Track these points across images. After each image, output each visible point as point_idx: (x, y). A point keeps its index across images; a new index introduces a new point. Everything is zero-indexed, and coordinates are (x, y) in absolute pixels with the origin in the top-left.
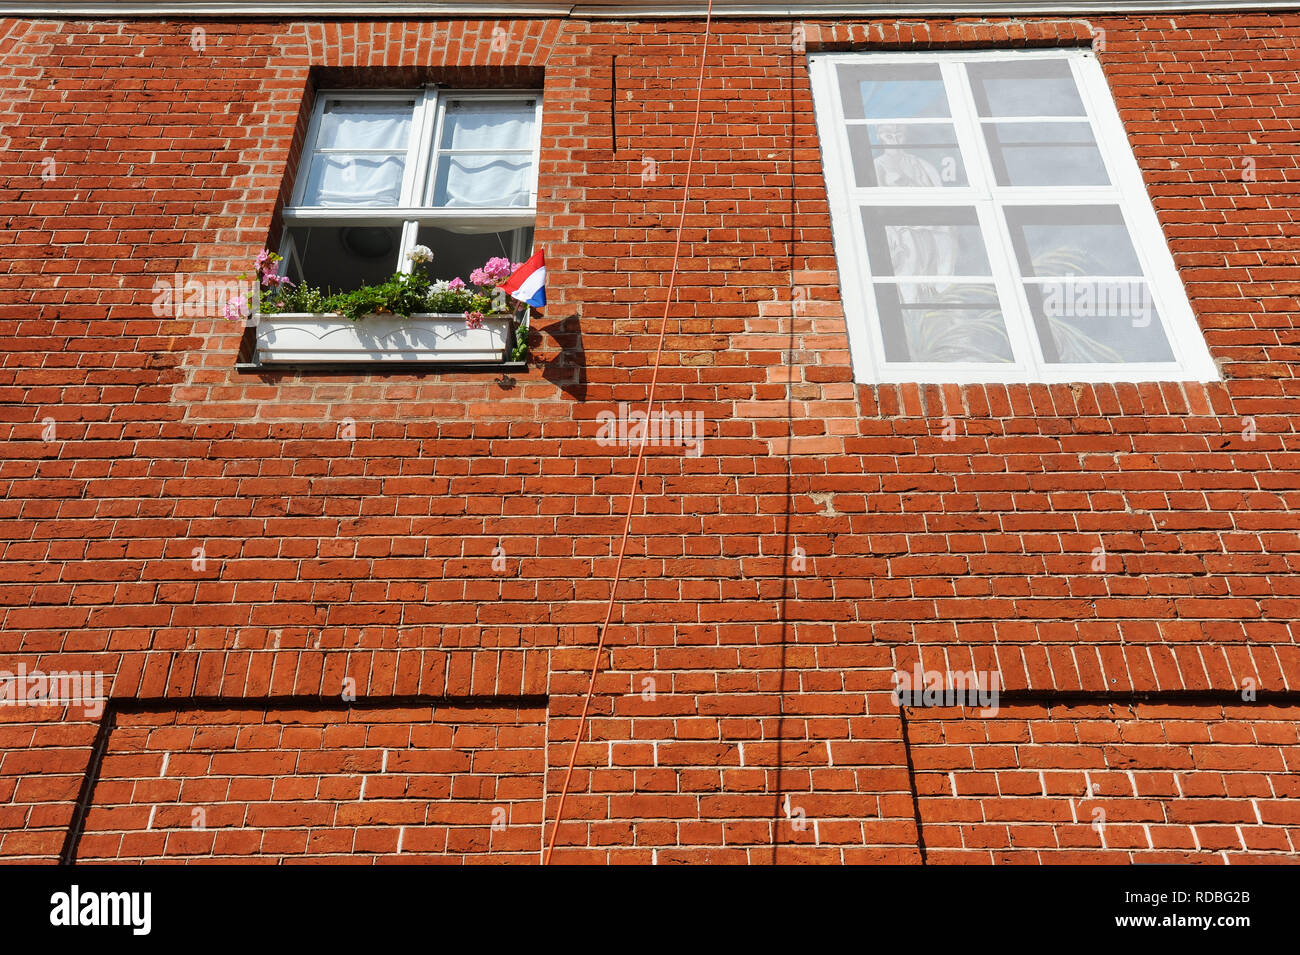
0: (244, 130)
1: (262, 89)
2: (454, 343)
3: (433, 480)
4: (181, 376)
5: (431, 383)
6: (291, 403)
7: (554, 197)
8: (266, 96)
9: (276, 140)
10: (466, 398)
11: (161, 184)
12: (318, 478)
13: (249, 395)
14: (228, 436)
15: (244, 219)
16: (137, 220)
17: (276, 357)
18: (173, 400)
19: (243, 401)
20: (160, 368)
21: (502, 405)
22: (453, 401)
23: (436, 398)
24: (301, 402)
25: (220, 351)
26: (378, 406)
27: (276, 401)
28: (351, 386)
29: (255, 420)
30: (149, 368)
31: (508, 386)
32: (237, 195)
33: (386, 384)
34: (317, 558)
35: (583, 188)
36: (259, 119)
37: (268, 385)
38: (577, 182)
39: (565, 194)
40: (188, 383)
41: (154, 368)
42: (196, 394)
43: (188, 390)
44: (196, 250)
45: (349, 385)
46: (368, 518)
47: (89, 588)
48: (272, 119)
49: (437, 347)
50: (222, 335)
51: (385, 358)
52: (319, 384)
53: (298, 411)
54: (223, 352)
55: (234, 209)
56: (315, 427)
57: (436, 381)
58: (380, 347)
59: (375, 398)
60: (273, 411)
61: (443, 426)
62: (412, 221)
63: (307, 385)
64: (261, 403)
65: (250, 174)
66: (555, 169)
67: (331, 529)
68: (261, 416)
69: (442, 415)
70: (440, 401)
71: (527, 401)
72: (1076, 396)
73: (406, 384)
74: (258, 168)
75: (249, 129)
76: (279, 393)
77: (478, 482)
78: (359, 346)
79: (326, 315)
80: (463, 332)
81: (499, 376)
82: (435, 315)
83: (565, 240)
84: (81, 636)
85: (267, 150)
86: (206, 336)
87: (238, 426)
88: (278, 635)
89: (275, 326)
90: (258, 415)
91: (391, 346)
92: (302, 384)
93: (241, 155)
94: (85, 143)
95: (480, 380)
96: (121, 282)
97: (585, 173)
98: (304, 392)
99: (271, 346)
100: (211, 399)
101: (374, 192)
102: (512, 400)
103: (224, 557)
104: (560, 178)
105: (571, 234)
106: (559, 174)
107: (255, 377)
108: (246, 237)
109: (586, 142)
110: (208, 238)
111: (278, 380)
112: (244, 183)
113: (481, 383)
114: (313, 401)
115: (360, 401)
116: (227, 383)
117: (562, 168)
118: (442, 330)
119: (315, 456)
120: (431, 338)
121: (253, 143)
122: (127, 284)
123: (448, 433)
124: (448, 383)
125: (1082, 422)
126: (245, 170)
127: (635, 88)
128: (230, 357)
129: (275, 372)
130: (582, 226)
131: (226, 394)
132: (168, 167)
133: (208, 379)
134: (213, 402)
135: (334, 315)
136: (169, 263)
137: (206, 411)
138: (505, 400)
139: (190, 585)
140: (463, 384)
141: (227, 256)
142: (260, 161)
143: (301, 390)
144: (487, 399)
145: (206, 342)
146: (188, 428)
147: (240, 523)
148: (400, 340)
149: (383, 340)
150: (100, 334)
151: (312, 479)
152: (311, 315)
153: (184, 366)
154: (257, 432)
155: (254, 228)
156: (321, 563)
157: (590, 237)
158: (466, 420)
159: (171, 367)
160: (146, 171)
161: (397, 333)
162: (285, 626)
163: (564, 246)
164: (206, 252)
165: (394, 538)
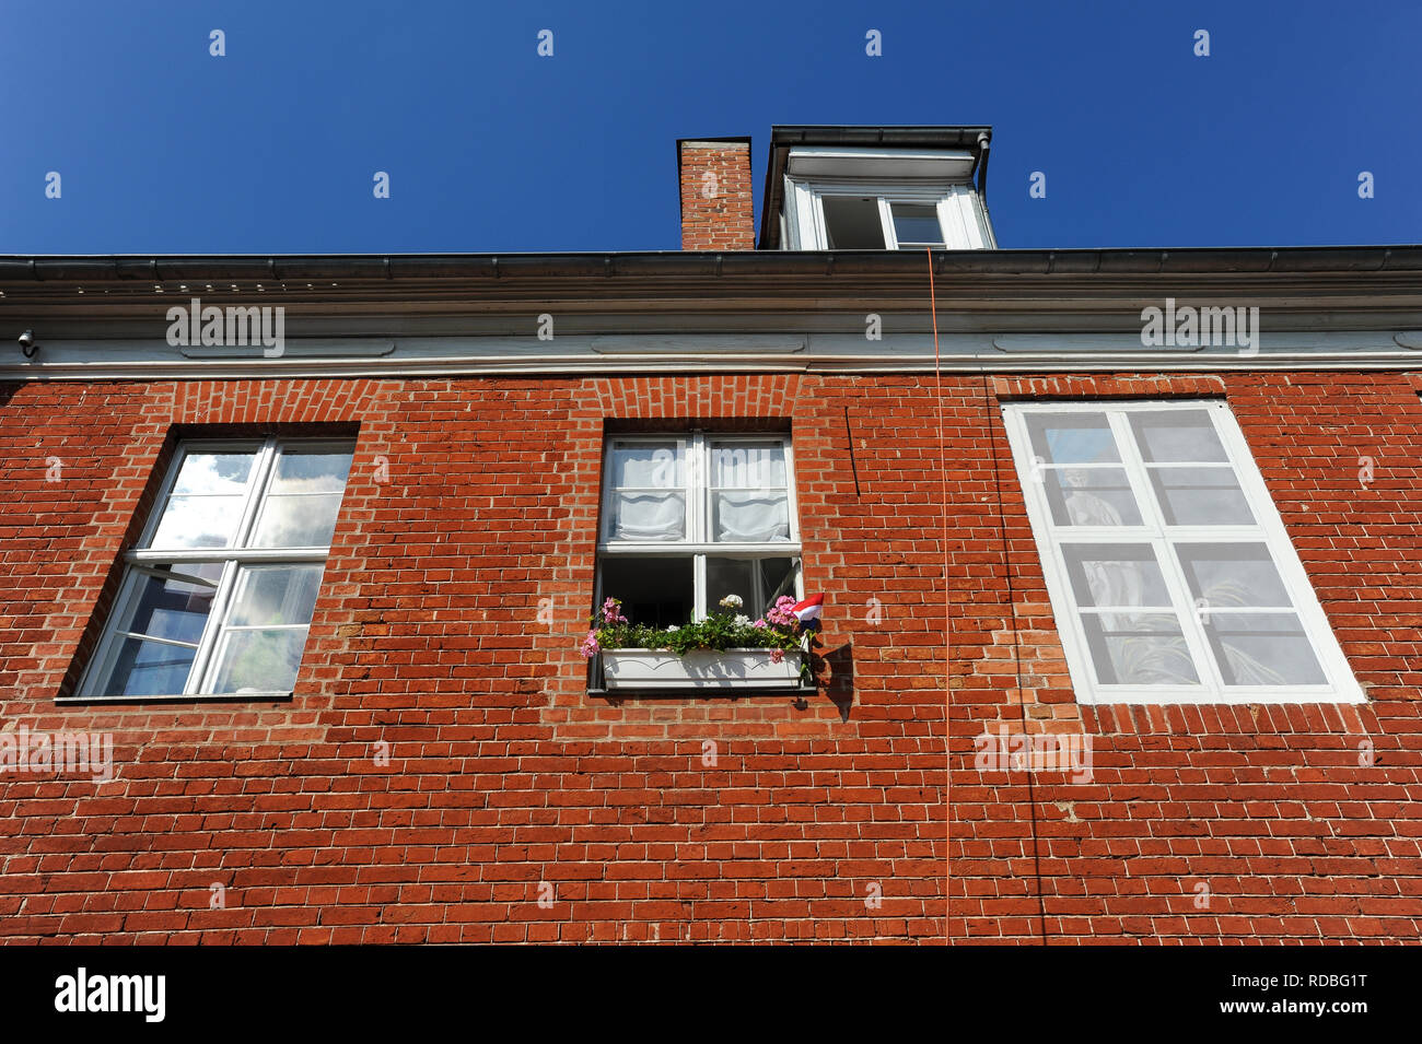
0: (560, 478)
1: (568, 440)
2: (760, 672)
3: (757, 791)
4: (544, 700)
5: (743, 706)
6: (635, 723)
7: (817, 537)
8: (572, 446)
9: (586, 485)
10: (773, 718)
11: (504, 526)
12: (667, 791)
13: (601, 718)
14: (590, 753)
15: (573, 558)
16: (489, 560)
17: (620, 684)
18: (542, 721)
19: (597, 722)
20: (527, 693)
21: (803, 725)
22: (762, 721)
23: (749, 718)
24: (643, 723)
25: (573, 678)
26: (704, 726)
27: (623, 722)
28: (680, 708)
29: (610, 739)
30: (519, 692)
31: (801, 707)
32: (563, 536)
33: (707, 706)
34: (676, 861)
35: (839, 529)
36: (569, 467)
37: (613, 707)
38: (833, 523)
39: (824, 534)
40: (552, 706)
41: (523, 693)
42: (559, 715)
43: (552, 712)
44: (539, 586)
45: (678, 707)
46: (711, 826)
47: (504, 886)
48: (581, 467)
49: (747, 676)
50: (571, 663)
51: (706, 685)
52: (654, 706)
53: (643, 731)
54: (574, 678)
55: (564, 549)
56: (657, 744)
57: (747, 703)
58: (702, 677)
59: (701, 718)
60: (620, 731)
61: (759, 743)
62: (700, 554)
63: (645, 707)
64: (612, 723)
65: (571, 517)
66: (814, 511)
67: (682, 835)
68: (614, 735)
69: (755, 735)
70: (752, 722)
71: (821, 720)
72: (1255, 716)
73: (724, 705)
74: (577, 512)
75: (563, 475)
76: (624, 715)
77: (793, 792)
78: (686, 675)
79: (659, 650)
80: (766, 663)
81: (795, 699)
82: (744, 649)
83: (831, 577)
84: (505, 928)
85: (580, 495)
86: (559, 664)
87: (597, 744)
88: (657, 929)
89: (618, 659)
90: (610, 735)
91: (711, 675)
92: (641, 707)
93: (561, 500)
94: (438, 490)
95: (781, 702)
96: (485, 615)
97: (838, 516)
98: (644, 714)
99: (616, 676)
100: (573, 719)
101: (664, 526)
102: (809, 720)
103: (603, 860)
104: (818, 520)
105: (835, 570)
106: (818, 516)
107: (602, 700)
108: (577, 574)
109: (834, 486)
110: (546, 575)
111: (621, 703)
112: (566, 525)
113: (783, 705)
114: (652, 722)
115: (689, 721)
116: (582, 706)
117: (820, 510)
118: (749, 662)
119: (661, 770)
120: (741, 669)
121: (569, 489)
122: (490, 618)
123: (764, 748)
124: (757, 706)
125: (1262, 737)
126: (566, 513)
127: (868, 437)
128: (579, 683)
129: (619, 696)
130: (842, 563)
131: (582, 716)
132: (505, 511)
133: (566, 702)
134: (573, 723)
135: (665, 650)
136: (522, 597)
137: (569, 731)
138: (803, 721)
139: (581, 884)
140: (769, 706)
141: (564, 592)
142: (577, 506)
143: (641, 711)
144: (789, 720)
145: (560, 669)
146: (558, 746)
147: (611, 830)
148: (717, 671)
149: (704, 670)
150: (475, 662)
151: (662, 791)
152: (646, 650)
153: (545, 691)
154: (613, 749)
155: (582, 567)
156: (681, 865)
157: (851, 574)
158: (775, 738)
159: (536, 692)
160: (487, 515)
161: (714, 664)
162: (662, 921)
163: (830, 581)
164: (547, 588)
165: (734, 842)
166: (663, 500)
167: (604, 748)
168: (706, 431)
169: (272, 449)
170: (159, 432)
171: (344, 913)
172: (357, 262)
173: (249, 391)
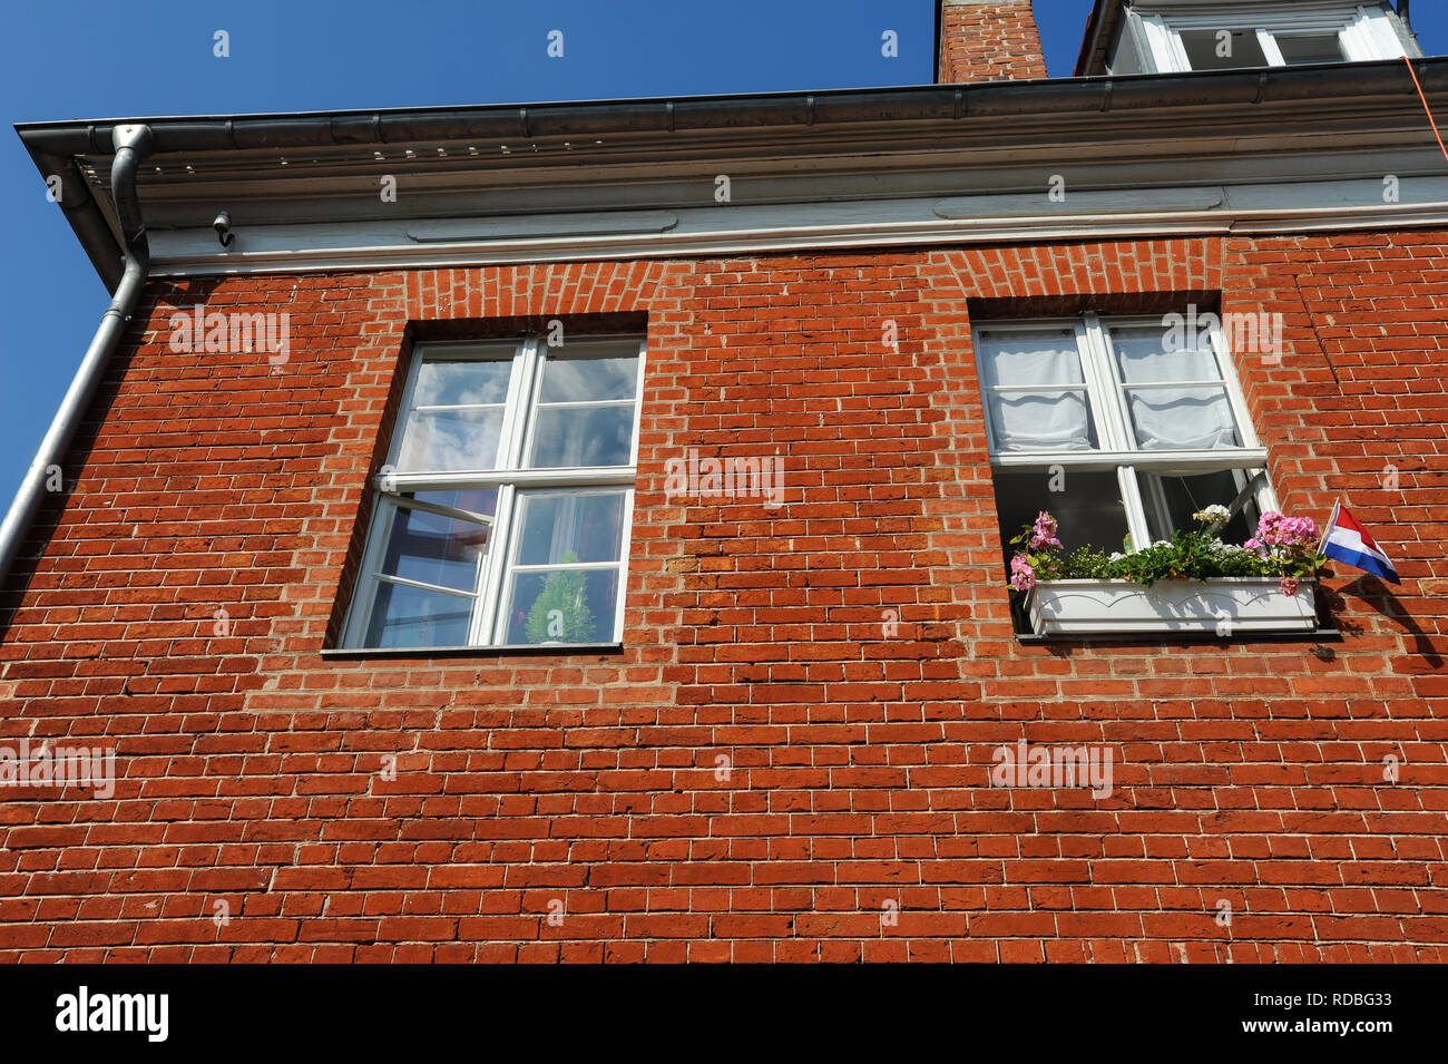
0: (923, 372)
1: (924, 325)
2: (1257, 609)
3: (1284, 768)
4: (960, 650)
5: (1238, 655)
6: (1091, 678)
7: (1291, 438)
8: (931, 334)
9: (961, 381)
10: (1284, 671)
11: (861, 433)
12: (1153, 765)
13: (1042, 670)
14: (1037, 717)
15: (962, 470)
16: (850, 474)
17: (1065, 627)
18: (963, 676)
19: (1037, 676)
20: (935, 640)
21: (1330, 680)
22: (1270, 675)
23: (1250, 671)
24: (1101, 677)
25: (992, 620)
26: (1190, 681)
27: (1073, 676)
28: (1149, 658)
29: (1060, 698)
30: (922, 640)
31: (1328, 658)
32: (944, 444)
33: (1187, 656)
34: (1190, 859)
35: (1321, 428)
36: (933, 359)
37: (1058, 658)
38: (1309, 420)
39: (1301, 434)
40: (972, 655)
41: (928, 640)
42: (984, 669)
43: (974, 665)
44: (924, 506)
45: (1148, 658)
46: (1228, 812)
47: (955, 890)
48: (949, 359)
49: (1240, 616)
50: (987, 601)
51: (1183, 627)
52: (1113, 656)
53: (1100, 687)
54: (996, 621)
55: (947, 459)
56: (1128, 706)
57: (1242, 652)
58: (1178, 616)
59: (1183, 671)
60: (1071, 688)
61: (1273, 704)
62: (1126, 466)
63: (1100, 657)
64: (1059, 679)
65: (948, 419)
66: (1280, 406)
67: (1190, 825)
68: (1065, 694)
69: (1266, 692)
70: (1256, 675)
71: (1355, 674)
73: (1210, 655)
74: (954, 414)
75: (927, 369)
76: (1073, 668)
77: (1338, 770)
78: (1154, 614)
79: (1113, 580)
80: (1266, 597)
81: (1310, 645)
82: (1232, 579)
83: (1324, 488)
84: (968, 945)
85: (955, 392)
86: (971, 603)
87: (1044, 705)
88: (1183, 950)
89: (1058, 594)
90: (1060, 694)
91: (1189, 614)
92: (1094, 657)
93: (931, 399)
94: (761, 391)
95: (1291, 650)
96: (858, 543)
97: (1315, 410)
98: (1102, 666)
99: (1058, 616)
100: (1003, 674)
102: (1338, 674)
103: (1086, 856)
104: (1288, 416)
105: (1327, 479)
106: (1286, 412)
107: (1042, 649)
108: (971, 490)
109: (1302, 374)
110: (931, 493)
111: (1069, 653)
112: (946, 429)
113: (1294, 654)
114: (1113, 676)
115: (1165, 675)
116: (1012, 656)
117: (1287, 405)
118: (1241, 596)
119: (1141, 739)
120: (1230, 605)
121: (938, 386)
122: (865, 546)
123: (1281, 711)
124: (1257, 655)
126: (941, 416)
127: (1336, 312)
128: (1003, 627)
129: (1062, 643)
130: (1336, 470)
131: (1014, 669)
132: (858, 414)
133: (990, 652)
134: (1005, 678)
135: (1121, 581)
136: (902, 521)
137: (1002, 689)
138: (1329, 674)
139: (1061, 889)
140: (1274, 655)
141: (959, 512)
142: (953, 406)
143: (1096, 663)
144: (1309, 673)
145: (973, 609)
146: (992, 707)
147: (1088, 817)
148: (1197, 608)
149: (1178, 607)
150: (857, 602)
151: (1148, 766)
152: (1097, 581)
153: (959, 637)
154: (1068, 712)
155: (976, 481)
156: (1198, 865)
157: (1352, 484)
158: (1294, 697)
159: (946, 639)
160: (834, 420)
161: (1192, 598)
162: (1187, 940)
163: (1323, 494)
164: (935, 508)
165: (1267, 835)
166: (1054, 401)
167: (1054, 710)
168: (1099, 314)
169: (534, 350)
170: (394, 331)
171: (743, 923)
172: (632, 108)
173: (498, 279)
